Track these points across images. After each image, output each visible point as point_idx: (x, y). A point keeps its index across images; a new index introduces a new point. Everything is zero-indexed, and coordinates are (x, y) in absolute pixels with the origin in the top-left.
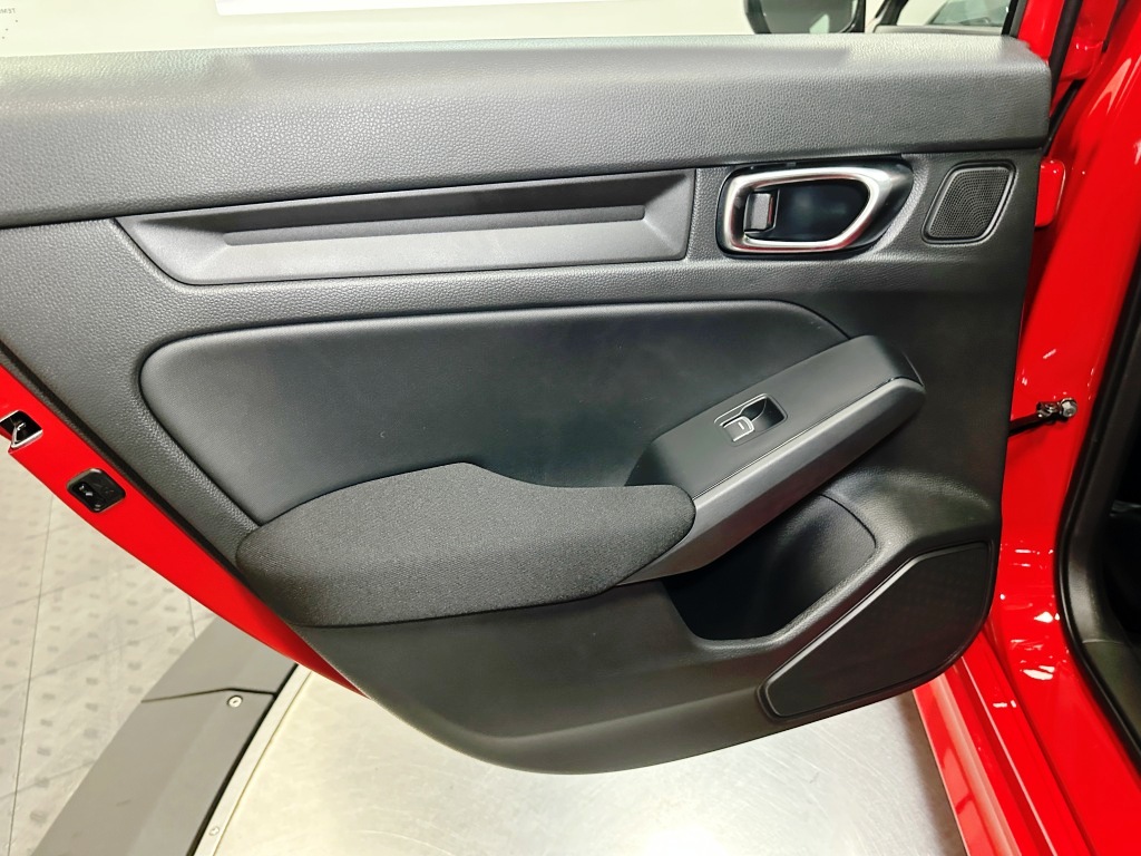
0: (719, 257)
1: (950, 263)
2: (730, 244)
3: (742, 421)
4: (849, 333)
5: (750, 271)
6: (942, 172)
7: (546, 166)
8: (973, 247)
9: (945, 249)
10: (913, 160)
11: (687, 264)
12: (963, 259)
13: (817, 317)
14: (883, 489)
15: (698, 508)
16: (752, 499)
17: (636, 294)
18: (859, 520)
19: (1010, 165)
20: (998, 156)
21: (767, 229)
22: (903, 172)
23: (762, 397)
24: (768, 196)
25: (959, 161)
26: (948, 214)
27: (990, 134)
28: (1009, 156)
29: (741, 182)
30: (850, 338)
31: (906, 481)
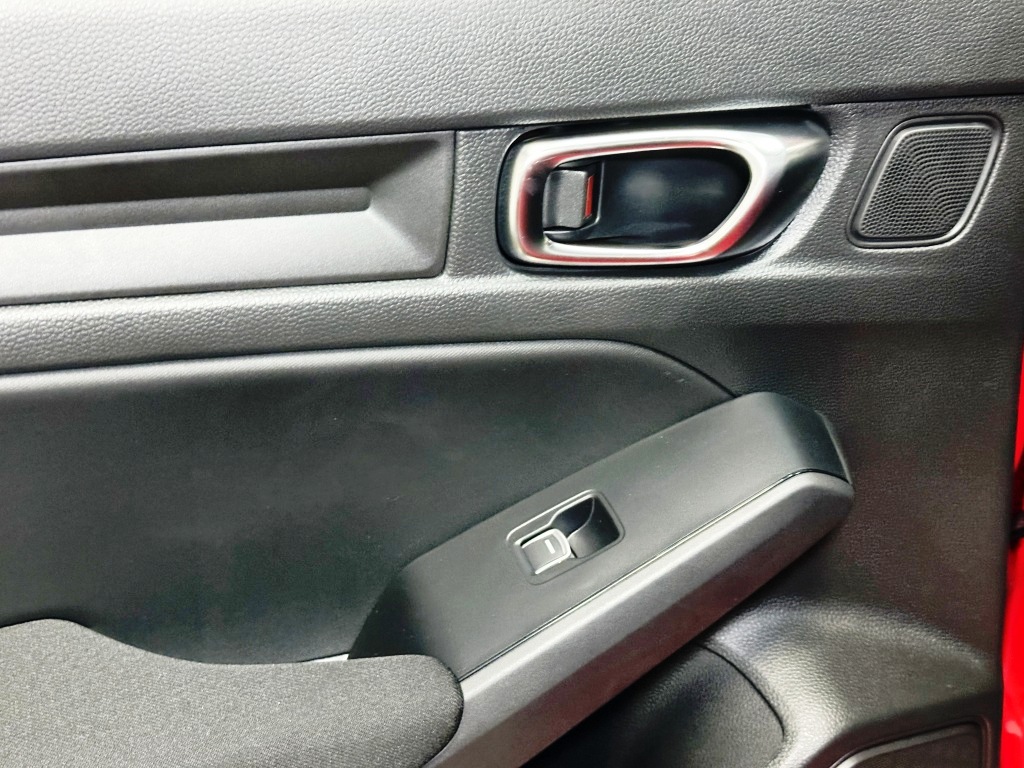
0: (502, 272)
1: (894, 279)
2: (520, 250)
3: (553, 539)
4: (734, 389)
5: (554, 296)
6: (879, 133)
7: (183, 130)
8: (935, 252)
9: (885, 257)
10: (831, 113)
11: (445, 286)
12: (920, 271)
13: (676, 365)
14: (802, 638)
15: (468, 695)
16: (559, 679)
17: (357, 335)
18: (759, 692)
19: (995, 122)
20: (973, 106)
21: (582, 226)
22: (812, 134)
23: (585, 496)
24: (582, 174)
25: (906, 115)
26: (891, 199)
27: (955, 73)
28: (992, 105)
29: (534, 153)
30: (734, 396)
31: (839, 622)
